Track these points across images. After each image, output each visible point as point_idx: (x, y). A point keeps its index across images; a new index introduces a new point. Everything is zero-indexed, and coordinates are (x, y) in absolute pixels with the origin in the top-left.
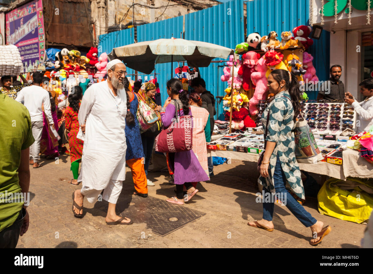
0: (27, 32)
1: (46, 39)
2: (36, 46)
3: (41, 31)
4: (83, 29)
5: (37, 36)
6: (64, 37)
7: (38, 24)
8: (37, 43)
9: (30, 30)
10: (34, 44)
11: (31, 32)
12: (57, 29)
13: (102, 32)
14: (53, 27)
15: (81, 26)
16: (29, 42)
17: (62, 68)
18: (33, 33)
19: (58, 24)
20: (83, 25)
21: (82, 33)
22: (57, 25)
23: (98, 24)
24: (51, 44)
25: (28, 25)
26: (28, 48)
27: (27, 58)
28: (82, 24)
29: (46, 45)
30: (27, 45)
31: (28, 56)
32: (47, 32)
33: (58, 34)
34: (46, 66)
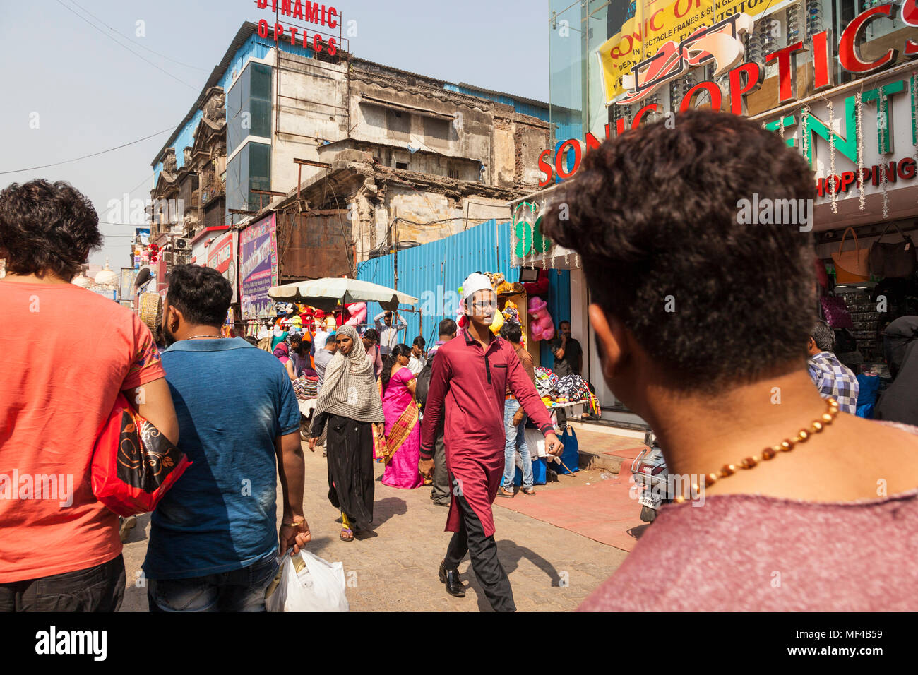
0: (260, 261)
1: (280, 272)
2: (268, 281)
3: (274, 260)
4: (337, 253)
5: (270, 268)
6: (308, 267)
7: (271, 250)
8: (269, 277)
9: (263, 258)
10: (266, 278)
11: (264, 261)
12: (297, 255)
13: (364, 257)
14: (291, 253)
15: (335, 249)
16: (263, 275)
17: (297, 313)
18: (266, 261)
19: (298, 249)
20: (337, 248)
21: (336, 260)
22: (297, 251)
23: (359, 245)
24: (287, 279)
25: (261, 250)
26: (260, 283)
27: (259, 298)
28: (336, 246)
29: (279, 281)
30: (261, 279)
31: (260, 295)
32: (281, 262)
33: (298, 263)
34: (278, 311)
